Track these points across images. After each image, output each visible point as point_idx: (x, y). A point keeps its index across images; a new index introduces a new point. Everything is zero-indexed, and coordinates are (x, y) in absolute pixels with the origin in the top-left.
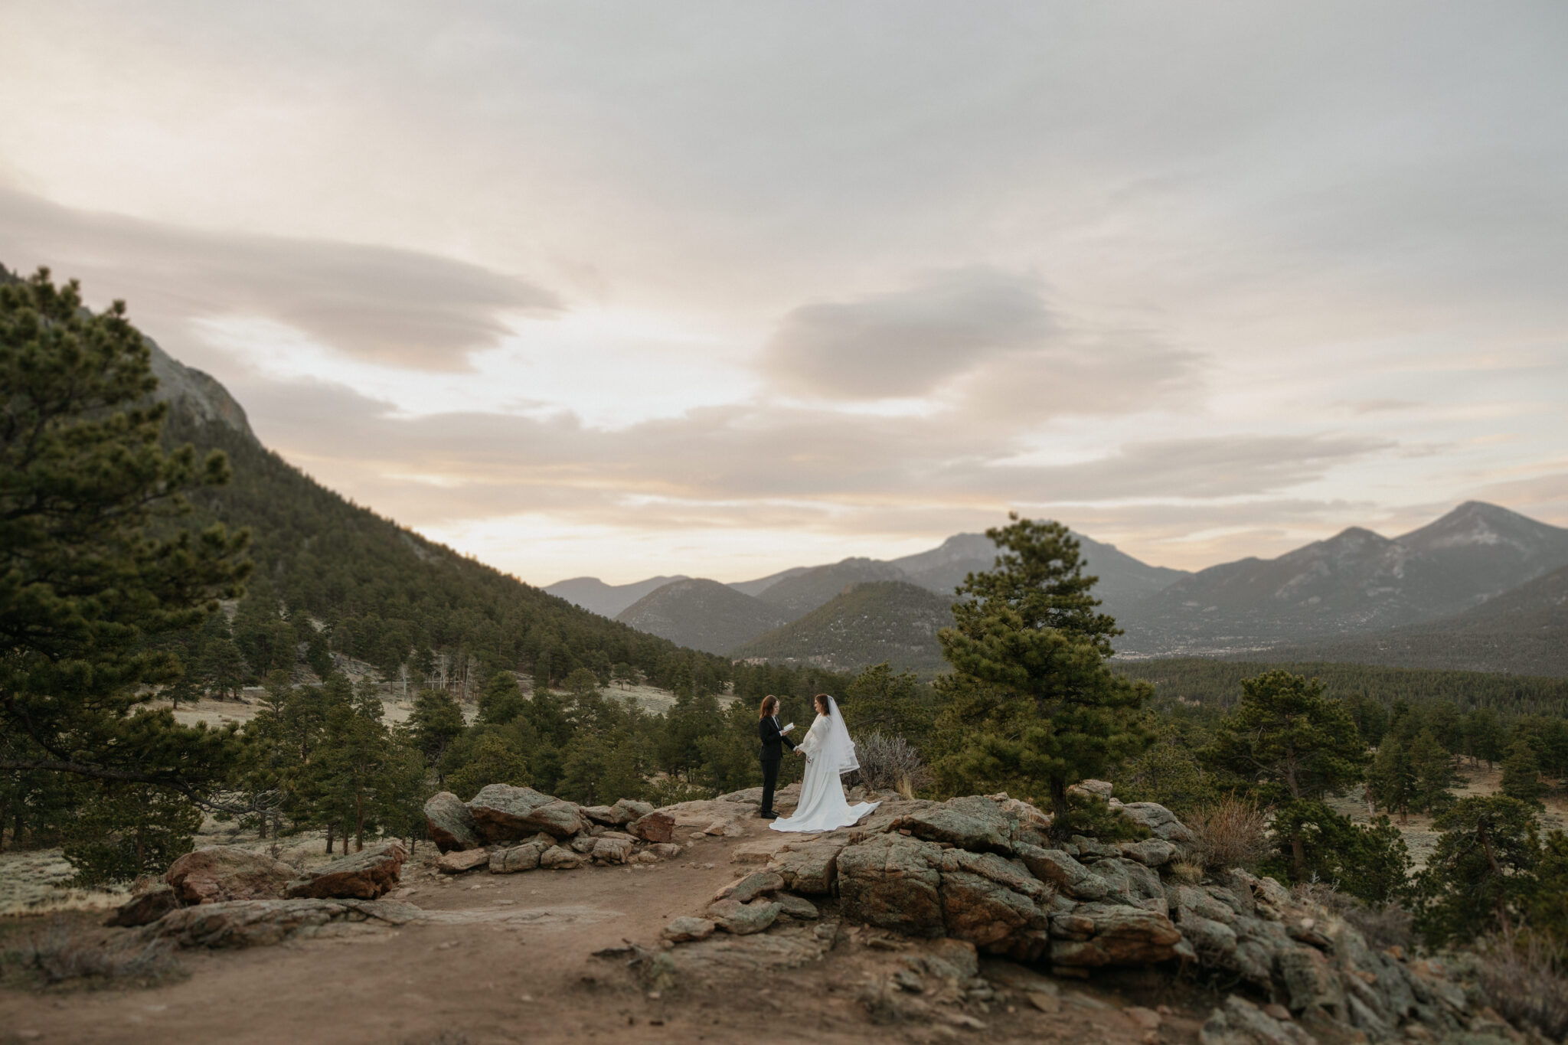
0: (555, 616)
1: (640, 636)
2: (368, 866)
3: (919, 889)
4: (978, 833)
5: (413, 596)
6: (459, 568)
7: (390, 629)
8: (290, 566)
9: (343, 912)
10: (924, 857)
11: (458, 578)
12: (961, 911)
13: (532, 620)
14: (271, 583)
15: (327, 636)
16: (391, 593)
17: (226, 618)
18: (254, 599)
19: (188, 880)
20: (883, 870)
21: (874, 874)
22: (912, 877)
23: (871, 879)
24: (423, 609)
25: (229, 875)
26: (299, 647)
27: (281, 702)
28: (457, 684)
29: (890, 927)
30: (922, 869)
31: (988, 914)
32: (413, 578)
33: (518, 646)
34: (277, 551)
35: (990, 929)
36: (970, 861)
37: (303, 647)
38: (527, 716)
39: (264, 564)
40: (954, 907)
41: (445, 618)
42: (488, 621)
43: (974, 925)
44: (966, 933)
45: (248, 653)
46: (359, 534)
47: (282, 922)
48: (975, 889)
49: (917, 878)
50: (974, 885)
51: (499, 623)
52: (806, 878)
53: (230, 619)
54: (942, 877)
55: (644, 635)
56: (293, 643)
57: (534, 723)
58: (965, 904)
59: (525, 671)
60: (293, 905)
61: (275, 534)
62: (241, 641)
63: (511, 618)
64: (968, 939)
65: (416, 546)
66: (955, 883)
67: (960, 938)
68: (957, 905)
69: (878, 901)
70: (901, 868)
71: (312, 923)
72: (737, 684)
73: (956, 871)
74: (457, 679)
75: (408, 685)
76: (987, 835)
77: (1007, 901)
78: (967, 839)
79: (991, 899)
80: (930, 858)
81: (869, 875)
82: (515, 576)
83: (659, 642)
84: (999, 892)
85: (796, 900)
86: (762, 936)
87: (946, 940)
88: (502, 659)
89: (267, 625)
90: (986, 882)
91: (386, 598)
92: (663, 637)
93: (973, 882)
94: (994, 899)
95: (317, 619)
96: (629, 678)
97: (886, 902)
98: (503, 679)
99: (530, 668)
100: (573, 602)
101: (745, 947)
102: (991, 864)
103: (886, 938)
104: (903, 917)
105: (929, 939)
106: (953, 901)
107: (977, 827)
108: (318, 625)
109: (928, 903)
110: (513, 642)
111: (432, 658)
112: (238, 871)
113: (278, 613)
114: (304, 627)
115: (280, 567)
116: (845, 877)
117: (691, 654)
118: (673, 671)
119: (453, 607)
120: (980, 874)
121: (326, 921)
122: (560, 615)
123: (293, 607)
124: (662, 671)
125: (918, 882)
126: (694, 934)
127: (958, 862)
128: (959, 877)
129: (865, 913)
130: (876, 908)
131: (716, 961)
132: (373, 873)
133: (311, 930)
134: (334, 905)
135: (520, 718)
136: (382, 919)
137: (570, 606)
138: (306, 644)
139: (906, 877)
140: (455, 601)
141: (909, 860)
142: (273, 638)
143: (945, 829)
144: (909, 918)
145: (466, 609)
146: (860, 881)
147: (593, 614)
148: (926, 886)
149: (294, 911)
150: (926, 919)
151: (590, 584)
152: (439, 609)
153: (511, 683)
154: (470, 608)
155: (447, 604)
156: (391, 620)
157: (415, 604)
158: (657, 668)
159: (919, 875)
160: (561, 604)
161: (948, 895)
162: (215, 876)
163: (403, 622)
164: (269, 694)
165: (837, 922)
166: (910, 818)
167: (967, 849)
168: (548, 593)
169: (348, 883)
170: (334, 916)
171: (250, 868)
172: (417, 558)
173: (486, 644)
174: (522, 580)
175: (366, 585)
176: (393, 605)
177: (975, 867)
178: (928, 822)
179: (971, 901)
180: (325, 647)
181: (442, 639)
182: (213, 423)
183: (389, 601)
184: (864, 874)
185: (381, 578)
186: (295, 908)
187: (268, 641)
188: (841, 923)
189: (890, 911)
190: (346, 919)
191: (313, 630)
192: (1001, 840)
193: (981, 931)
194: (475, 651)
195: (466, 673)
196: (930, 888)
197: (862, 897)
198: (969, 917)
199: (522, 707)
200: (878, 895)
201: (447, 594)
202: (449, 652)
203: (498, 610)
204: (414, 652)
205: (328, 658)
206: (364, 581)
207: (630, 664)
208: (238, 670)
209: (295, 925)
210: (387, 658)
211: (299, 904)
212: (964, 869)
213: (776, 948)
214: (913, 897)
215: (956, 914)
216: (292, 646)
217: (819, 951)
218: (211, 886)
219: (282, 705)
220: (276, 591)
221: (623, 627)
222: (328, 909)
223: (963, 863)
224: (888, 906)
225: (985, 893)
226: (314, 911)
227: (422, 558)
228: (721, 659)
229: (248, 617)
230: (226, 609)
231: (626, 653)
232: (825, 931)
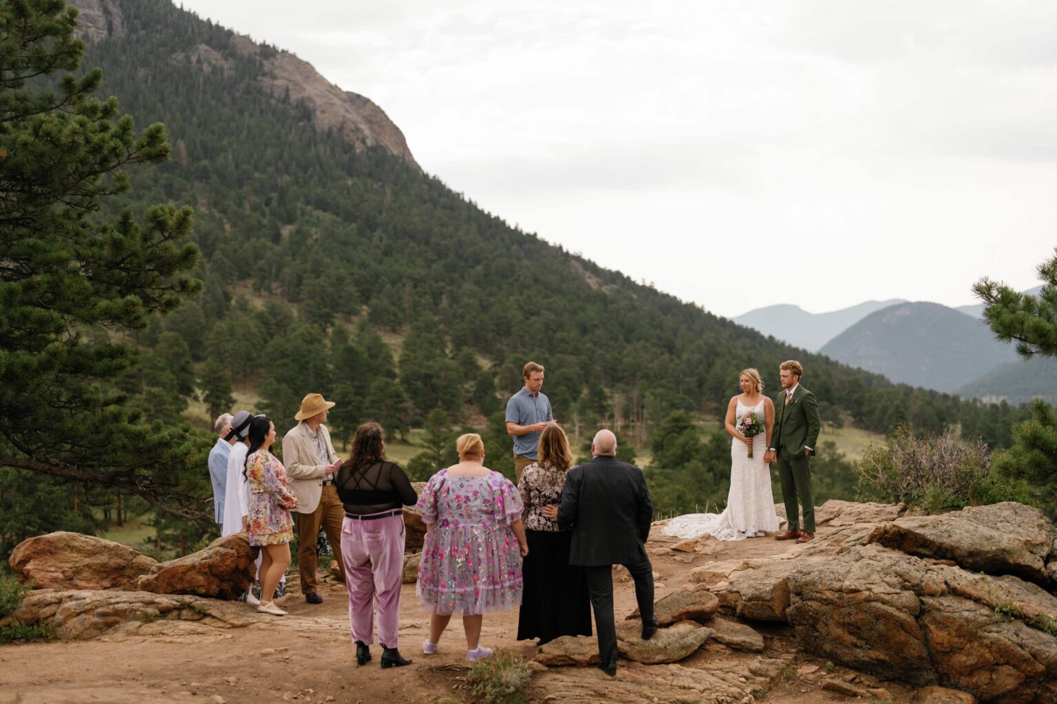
0: (744, 348)
1: (847, 371)
2: (206, 558)
3: (887, 617)
4: (988, 547)
5: (584, 330)
6: (635, 296)
7: (559, 367)
8: (454, 299)
9: (175, 608)
10: (898, 574)
11: (634, 308)
12: (952, 650)
13: (717, 355)
14: (436, 318)
15: (495, 374)
16: (561, 326)
17: (391, 357)
18: (419, 336)
19: (29, 566)
20: (840, 590)
21: (829, 595)
22: (875, 601)
23: (828, 602)
24: (595, 343)
25: (78, 565)
26: (466, 386)
27: (442, 444)
28: (633, 427)
29: (860, 667)
30: (892, 590)
31: (988, 655)
32: (584, 310)
33: (701, 384)
34: (441, 284)
35: (994, 676)
36: (963, 583)
37: (470, 386)
38: (704, 461)
39: (428, 299)
40: (942, 644)
41: (620, 353)
42: (666, 356)
43: (973, 670)
44: (964, 681)
45: (414, 393)
46: (526, 262)
47: (103, 615)
48: (967, 620)
49: (884, 602)
50: (966, 614)
51: (679, 357)
52: (750, 600)
53: (396, 358)
54: (922, 603)
55: (852, 370)
56: (460, 383)
57: (711, 469)
58: (956, 640)
59: (709, 412)
60: (117, 597)
61: (438, 266)
62: (406, 380)
63: (693, 352)
64: (966, 689)
65: (588, 274)
66: (939, 610)
67: (957, 687)
68: (946, 641)
69: (839, 631)
70: (863, 588)
71: (136, 618)
72: (965, 426)
73: (943, 594)
74: (633, 421)
75: (580, 427)
76: (1004, 550)
77: (1015, 638)
78: (971, 554)
79: (991, 635)
80: (906, 577)
81: (824, 597)
82: (698, 304)
83: (870, 378)
84: (1004, 626)
85: (738, 626)
86: (674, 667)
87: (936, 688)
88: (683, 399)
89: (431, 363)
90: (985, 611)
91: (555, 332)
92: (876, 371)
93: (965, 610)
94: (995, 635)
95: (485, 358)
96: (832, 419)
97: (850, 633)
98: (676, 420)
99: (716, 409)
100: (766, 333)
101: (641, 677)
102: (1004, 590)
103: (852, 681)
104: (874, 654)
105: (914, 687)
106: (939, 636)
107: (989, 539)
108: (485, 364)
109: (902, 636)
110: (695, 379)
111: (605, 398)
112: (87, 561)
113: (443, 351)
114: (470, 367)
115: (445, 302)
116: (797, 599)
117: (908, 391)
118: (884, 410)
119: (628, 341)
120: (977, 600)
121: (156, 617)
122: (751, 348)
123: (459, 343)
124: (871, 412)
125: (885, 607)
126: (576, 657)
127: (946, 583)
128: (946, 603)
129: (827, 647)
130: (838, 641)
131: (595, 691)
132: (210, 566)
133: (134, 625)
134: (165, 600)
135: (695, 463)
136: (220, 620)
137: (762, 337)
138: (472, 383)
139: (868, 600)
140: (629, 334)
141: (875, 577)
142: (439, 377)
143: (941, 540)
144: (882, 657)
145: (642, 341)
146: (815, 605)
147: (790, 346)
148: (897, 613)
149: (118, 603)
150: (905, 658)
151: (787, 311)
152: (612, 343)
153: (686, 424)
154: (647, 340)
155: (621, 338)
156: (559, 356)
157: (586, 338)
158: (865, 409)
159: (887, 598)
160: (752, 335)
161: (932, 627)
162: (61, 565)
163: (572, 358)
164: (430, 437)
165: (790, 657)
166: (894, 526)
167: (963, 567)
168: (737, 323)
169: (188, 577)
170: (164, 613)
171: (103, 559)
172: (589, 287)
173: (664, 382)
174: (706, 310)
175: (533, 318)
176: (563, 340)
177: (970, 590)
178: (918, 531)
179: (964, 636)
180: (491, 386)
181: (615, 377)
182: (373, 149)
183: (559, 335)
184: (819, 595)
185: (549, 309)
186: (118, 600)
187: (434, 381)
188: (796, 659)
189: (855, 646)
190: (179, 618)
191: (478, 368)
192: (1028, 559)
193: (982, 678)
194: (652, 390)
195: (642, 414)
196: (903, 616)
197: (820, 626)
198: (964, 658)
199: (697, 451)
200: (839, 624)
201: (622, 326)
202: (624, 391)
203: (678, 343)
204: (586, 391)
205: (495, 398)
206: (532, 314)
207: (833, 404)
208: (404, 410)
209: (117, 618)
210: (557, 398)
211: (125, 596)
212: (954, 592)
213: (687, 682)
214: (881, 627)
215: (946, 653)
216: (459, 386)
217: (748, 690)
218: (54, 575)
219: (443, 447)
220: (441, 326)
221: (827, 359)
222: (157, 603)
223: (954, 584)
224: (853, 639)
225: (982, 626)
226: (140, 604)
227: (595, 287)
228: (946, 397)
229: (413, 355)
230: (393, 347)
231: (828, 391)
232: (765, 666)
